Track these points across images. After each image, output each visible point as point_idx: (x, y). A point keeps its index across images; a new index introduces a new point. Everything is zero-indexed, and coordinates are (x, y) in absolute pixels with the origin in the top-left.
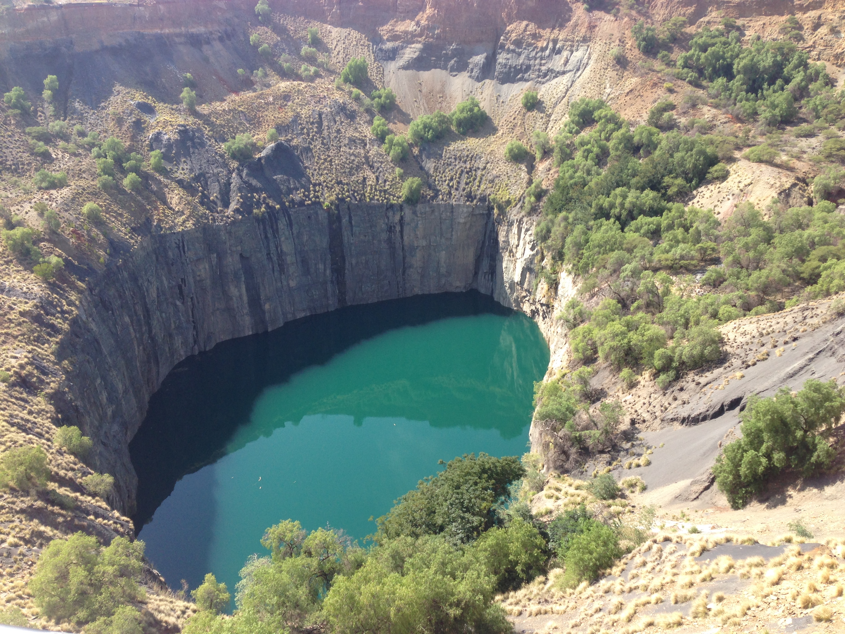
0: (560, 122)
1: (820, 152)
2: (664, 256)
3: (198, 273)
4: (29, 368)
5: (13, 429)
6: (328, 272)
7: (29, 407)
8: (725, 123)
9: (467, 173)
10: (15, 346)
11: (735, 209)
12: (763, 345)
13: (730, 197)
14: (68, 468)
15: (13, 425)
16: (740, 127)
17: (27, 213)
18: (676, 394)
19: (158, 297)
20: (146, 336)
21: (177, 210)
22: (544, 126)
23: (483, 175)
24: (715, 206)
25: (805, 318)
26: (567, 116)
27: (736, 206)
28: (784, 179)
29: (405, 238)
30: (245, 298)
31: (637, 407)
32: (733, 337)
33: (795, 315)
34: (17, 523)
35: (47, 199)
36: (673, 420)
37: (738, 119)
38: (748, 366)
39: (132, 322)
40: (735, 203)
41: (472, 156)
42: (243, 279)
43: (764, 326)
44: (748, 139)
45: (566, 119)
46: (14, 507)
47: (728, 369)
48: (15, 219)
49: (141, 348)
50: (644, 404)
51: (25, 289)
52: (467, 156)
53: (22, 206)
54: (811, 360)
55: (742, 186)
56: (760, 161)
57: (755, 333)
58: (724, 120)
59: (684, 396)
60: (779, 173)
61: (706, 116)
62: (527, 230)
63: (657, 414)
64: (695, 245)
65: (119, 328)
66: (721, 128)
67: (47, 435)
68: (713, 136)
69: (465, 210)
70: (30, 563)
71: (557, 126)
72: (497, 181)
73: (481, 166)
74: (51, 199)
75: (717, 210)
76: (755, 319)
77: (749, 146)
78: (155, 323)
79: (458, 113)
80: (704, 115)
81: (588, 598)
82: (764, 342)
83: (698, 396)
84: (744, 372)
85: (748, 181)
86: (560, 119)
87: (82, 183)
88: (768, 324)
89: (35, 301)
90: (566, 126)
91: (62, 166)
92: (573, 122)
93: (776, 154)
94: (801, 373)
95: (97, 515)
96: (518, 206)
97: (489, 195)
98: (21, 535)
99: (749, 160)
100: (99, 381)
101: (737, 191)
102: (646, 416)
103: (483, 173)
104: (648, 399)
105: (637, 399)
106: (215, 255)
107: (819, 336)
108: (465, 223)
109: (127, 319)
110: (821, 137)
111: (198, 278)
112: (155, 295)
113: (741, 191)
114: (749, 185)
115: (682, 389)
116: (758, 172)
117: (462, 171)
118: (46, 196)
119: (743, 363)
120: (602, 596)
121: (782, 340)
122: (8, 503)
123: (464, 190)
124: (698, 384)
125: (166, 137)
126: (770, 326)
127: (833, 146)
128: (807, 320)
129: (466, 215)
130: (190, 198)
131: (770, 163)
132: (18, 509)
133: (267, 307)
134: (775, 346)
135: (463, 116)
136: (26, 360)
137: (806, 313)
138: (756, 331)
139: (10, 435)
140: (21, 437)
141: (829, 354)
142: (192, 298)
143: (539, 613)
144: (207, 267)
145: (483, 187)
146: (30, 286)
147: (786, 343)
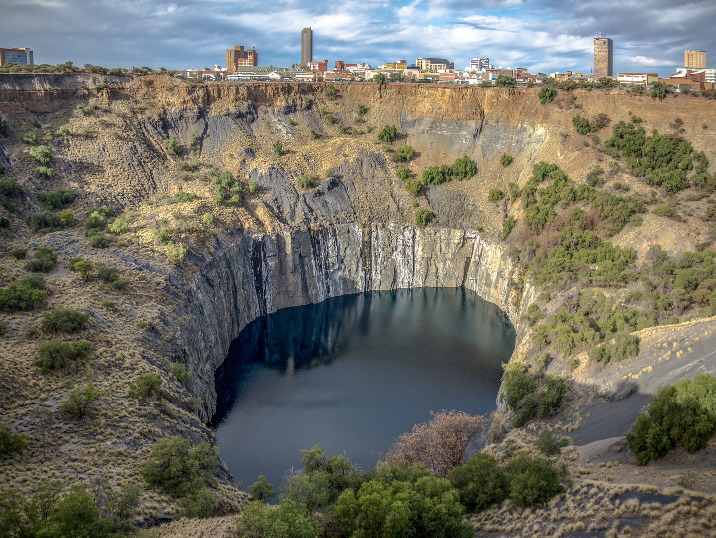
0: (527, 177)
4: (158, 320)
5: (144, 361)
7: (155, 347)
8: (639, 187)
9: (461, 207)
10: (151, 305)
11: (648, 248)
13: (644, 240)
14: (176, 391)
15: (144, 358)
16: (648, 191)
17: (169, 217)
20: (232, 306)
21: (261, 221)
22: (515, 179)
23: (472, 210)
26: (531, 173)
27: (649, 246)
28: (681, 230)
29: (415, 251)
30: (300, 285)
32: (647, 340)
34: (141, 424)
35: (182, 209)
39: (225, 296)
40: (648, 244)
41: (465, 196)
42: (300, 271)
44: (655, 200)
45: (531, 175)
46: (140, 413)
49: (229, 314)
51: (161, 268)
53: (166, 213)
56: (663, 216)
58: (638, 185)
61: (626, 182)
65: (216, 299)
66: (636, 190)
67: (164, 367)
69: (459, 234)
70: (146, 452)
71: (524, 179)
72: (483, 215)
74: (184, 209)
75: (636, 248)
78: (239, 297)
80: (624, 180)
85: (656, 230)
86: (527, 175)
87: (205, 200)
89: (166, 276)
90: (530, 180)
91: (194, 188)
92: (536, 178)
93: (675, 212)
95: (192, 425)
98: (142, 432)
99: (655, 213)
100: (200, 334)
101: (649, 236)
103: (473, 208)
108: (458, 243)
109: (222, 293)
110: (704, 201)
113: (652, 236)
114: (657, 232)
116: (663, 224)
117: (458, 206)
118: (182, 207)
121: (680, 345)
123: (459, 219)
125: (259, 172)
129: (459, 237)
130: (270, 213)
132: (142, 414)
136: (157, 315)
139: (142, 364)
140: (148, 366)
145: (472, 218)
147: (684, 348)
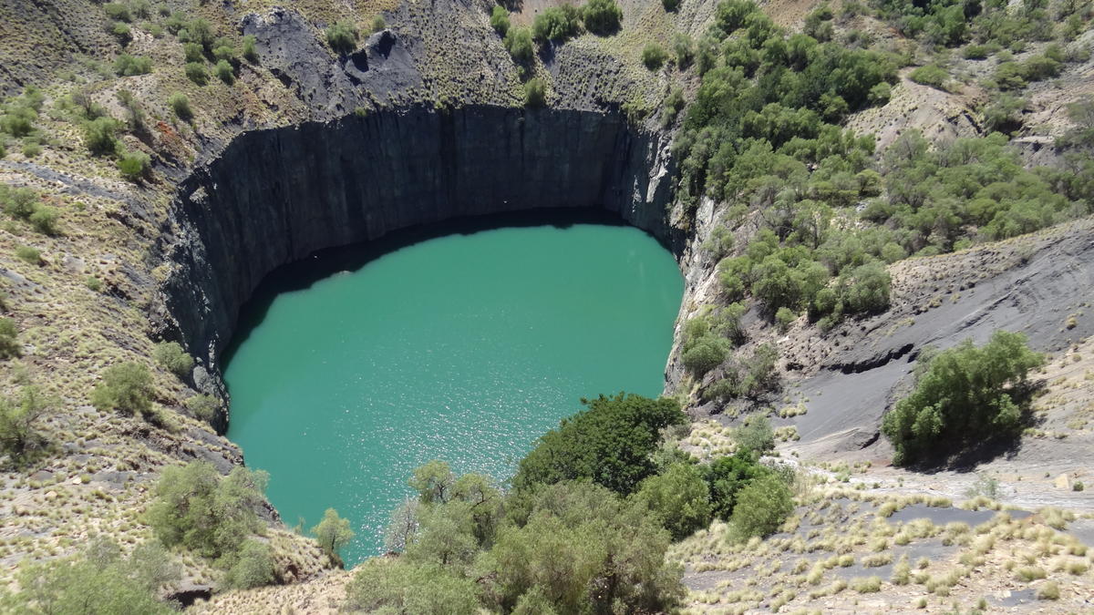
0: (705, 24)
1: (992, 76)
2: (823, 184)
3: (294, 176)
4: (120, 275)
5: (110, 343)
6: (437, 181)
7: (123, 319)
8: (888, 37)
9: (598, 76)
10: (103, 249)
11: (897, 136)
12: (936, 290)
13: (893, 122)
14: (171, 387)
15: (109, 338)
16: (904, 43)
17: (108, 101)
18: (840, 339)
19: (250, 201)
20: (237, 245)
21: (271, 104)
22: (686, 28)
23: (615, 80)
24: (876, 131)
25: (984, 263)
26: (712, 17)
27: (898, 133)
28: (952, 105)
29: (526, 146)
30: (345, 207)
31: (795, 349)
32: (903, 279)
33: (972, 259)
34: (123, 445)
35: (130, 87)
36: (835, 367)
37: (902, 33)
38: (919, 313)
40: (899, 128)
41: (604, 58)
42: (343, 185)
43: (938, 269)
44: (913, 57)
45: (712, 21)
46: (119, 427)
47: (897, 315)
48: (95, 108)
49: (233, 257)
50: (803, 348)
51: (110, 188)
52: (598, 57)
53: (102, 94)
54: (991, 308)
55: (906, 110)
56: (925, 83)
57: (928, 276)
58: (887, 35)
59: (848, 342)
60: (947, 97)
61: (868, 29)
62: (664, 145)
63: (816, 359)
64: (856, 173)
66: (883, 43)
67: (145, 351)
68: (874, 50)
69: (594, 118)
70: (142, 489)
71: (700, 28)
72: (631, 87)
73: (614, 68)
74: (134, 86)
75: (877, 136)
76: (926, 260)
77: (914, 65)
78: (246, 230)
79: (588, 8)
80: (865, 27)
81: (762, 556)
82: (938, 286)
83: (863, 342)
84: (913, 318)
85: (912, 106)
86: (704, 21)
87: (169, 70)
88: (943, 267)
89: (123, 201)
90: (710, 29)
91: (146, 50)
92: (719, 25)
93: (945, 77)
94: (979, 322)
95: (206, 440)
96: (654, 117)
97: (622, 103)
98: (129, 458)
99: (915, 81)
101: (900, 116)
102: (804, 361)
103: (616, 77)
104: (807, 342)
105: (795, 343)
106: (313, 157)
107: (1001, 284)
108: (593, 133)
109: (218, 225)
110: (993, 59)
111: (294, 183)
112: (247, 199)
113: (905, 116)
114: (913, 110)
115: (845, 334)
116: (924, 96)
117: (592, 74)
118: (129, 84)
119: (914, 308)
120: (779, 555)
121: (957, 285)
122: (112, 423)
123: (593, 95)
124: (864, 329)
125: (260, 20)
126: (945, 269)
127: (1008, 71)
128: (986, 266)
129: (594, 124)
130: (285, 91)
131: (938, 86)
132: (123, 430)
133: (369, 217)
134: (950, 292)
135: (594, 11)
136: (117, 266)
137: (986, 257)
138: (928, 273)
139: (108, 349)
140: (119, 353)
141: (1012, 303)
142: (287, 205)
143: (706, 569)
144: (304, 169)
145: (615, 93)
146: (115, 184)
147: (962, 289)
